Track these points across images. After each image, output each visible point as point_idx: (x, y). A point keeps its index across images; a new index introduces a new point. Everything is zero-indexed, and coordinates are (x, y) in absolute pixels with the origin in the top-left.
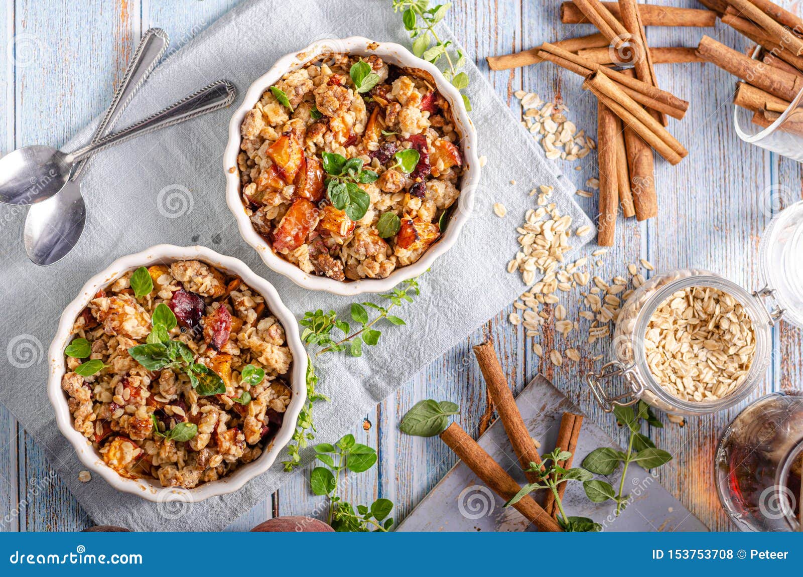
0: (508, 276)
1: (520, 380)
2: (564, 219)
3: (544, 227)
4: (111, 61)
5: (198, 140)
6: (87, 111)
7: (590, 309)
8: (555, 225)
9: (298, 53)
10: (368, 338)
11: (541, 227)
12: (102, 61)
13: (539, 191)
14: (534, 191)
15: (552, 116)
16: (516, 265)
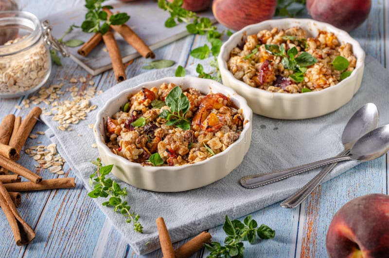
0: (97, 104)
1: (105, 75)
2: (57, 119)
3: (69, 116)
4: (322, 204)
5: (268, 165)
6: (339, 183)
7: (57, 94)
8: (63, 117)
9: (193, 164)
10: (183, 72)
11: (71, 117)
12: (327, 204)
13: (66, 129)
14: (69, 130)
15: (45, 163)
16: (91, 107)
